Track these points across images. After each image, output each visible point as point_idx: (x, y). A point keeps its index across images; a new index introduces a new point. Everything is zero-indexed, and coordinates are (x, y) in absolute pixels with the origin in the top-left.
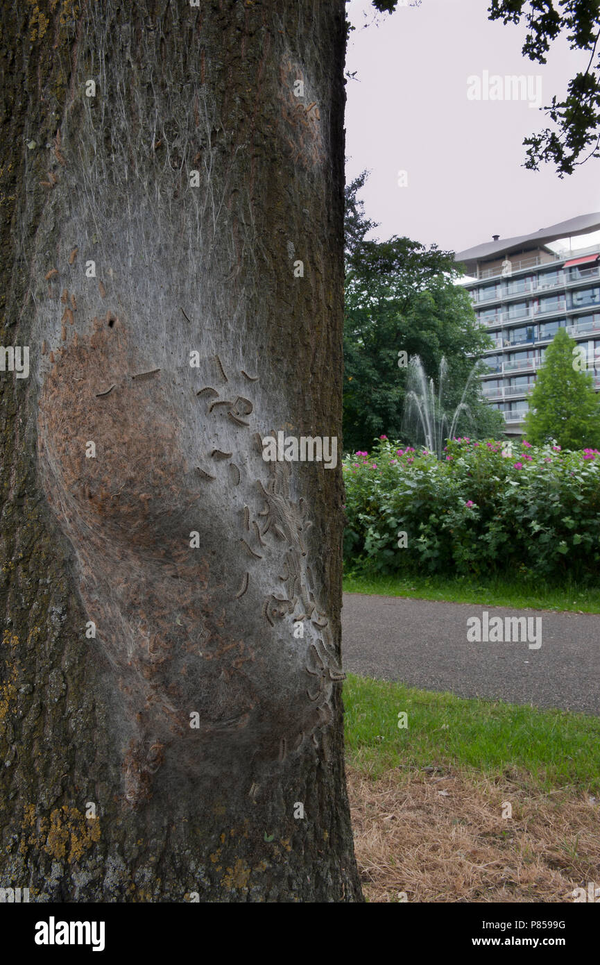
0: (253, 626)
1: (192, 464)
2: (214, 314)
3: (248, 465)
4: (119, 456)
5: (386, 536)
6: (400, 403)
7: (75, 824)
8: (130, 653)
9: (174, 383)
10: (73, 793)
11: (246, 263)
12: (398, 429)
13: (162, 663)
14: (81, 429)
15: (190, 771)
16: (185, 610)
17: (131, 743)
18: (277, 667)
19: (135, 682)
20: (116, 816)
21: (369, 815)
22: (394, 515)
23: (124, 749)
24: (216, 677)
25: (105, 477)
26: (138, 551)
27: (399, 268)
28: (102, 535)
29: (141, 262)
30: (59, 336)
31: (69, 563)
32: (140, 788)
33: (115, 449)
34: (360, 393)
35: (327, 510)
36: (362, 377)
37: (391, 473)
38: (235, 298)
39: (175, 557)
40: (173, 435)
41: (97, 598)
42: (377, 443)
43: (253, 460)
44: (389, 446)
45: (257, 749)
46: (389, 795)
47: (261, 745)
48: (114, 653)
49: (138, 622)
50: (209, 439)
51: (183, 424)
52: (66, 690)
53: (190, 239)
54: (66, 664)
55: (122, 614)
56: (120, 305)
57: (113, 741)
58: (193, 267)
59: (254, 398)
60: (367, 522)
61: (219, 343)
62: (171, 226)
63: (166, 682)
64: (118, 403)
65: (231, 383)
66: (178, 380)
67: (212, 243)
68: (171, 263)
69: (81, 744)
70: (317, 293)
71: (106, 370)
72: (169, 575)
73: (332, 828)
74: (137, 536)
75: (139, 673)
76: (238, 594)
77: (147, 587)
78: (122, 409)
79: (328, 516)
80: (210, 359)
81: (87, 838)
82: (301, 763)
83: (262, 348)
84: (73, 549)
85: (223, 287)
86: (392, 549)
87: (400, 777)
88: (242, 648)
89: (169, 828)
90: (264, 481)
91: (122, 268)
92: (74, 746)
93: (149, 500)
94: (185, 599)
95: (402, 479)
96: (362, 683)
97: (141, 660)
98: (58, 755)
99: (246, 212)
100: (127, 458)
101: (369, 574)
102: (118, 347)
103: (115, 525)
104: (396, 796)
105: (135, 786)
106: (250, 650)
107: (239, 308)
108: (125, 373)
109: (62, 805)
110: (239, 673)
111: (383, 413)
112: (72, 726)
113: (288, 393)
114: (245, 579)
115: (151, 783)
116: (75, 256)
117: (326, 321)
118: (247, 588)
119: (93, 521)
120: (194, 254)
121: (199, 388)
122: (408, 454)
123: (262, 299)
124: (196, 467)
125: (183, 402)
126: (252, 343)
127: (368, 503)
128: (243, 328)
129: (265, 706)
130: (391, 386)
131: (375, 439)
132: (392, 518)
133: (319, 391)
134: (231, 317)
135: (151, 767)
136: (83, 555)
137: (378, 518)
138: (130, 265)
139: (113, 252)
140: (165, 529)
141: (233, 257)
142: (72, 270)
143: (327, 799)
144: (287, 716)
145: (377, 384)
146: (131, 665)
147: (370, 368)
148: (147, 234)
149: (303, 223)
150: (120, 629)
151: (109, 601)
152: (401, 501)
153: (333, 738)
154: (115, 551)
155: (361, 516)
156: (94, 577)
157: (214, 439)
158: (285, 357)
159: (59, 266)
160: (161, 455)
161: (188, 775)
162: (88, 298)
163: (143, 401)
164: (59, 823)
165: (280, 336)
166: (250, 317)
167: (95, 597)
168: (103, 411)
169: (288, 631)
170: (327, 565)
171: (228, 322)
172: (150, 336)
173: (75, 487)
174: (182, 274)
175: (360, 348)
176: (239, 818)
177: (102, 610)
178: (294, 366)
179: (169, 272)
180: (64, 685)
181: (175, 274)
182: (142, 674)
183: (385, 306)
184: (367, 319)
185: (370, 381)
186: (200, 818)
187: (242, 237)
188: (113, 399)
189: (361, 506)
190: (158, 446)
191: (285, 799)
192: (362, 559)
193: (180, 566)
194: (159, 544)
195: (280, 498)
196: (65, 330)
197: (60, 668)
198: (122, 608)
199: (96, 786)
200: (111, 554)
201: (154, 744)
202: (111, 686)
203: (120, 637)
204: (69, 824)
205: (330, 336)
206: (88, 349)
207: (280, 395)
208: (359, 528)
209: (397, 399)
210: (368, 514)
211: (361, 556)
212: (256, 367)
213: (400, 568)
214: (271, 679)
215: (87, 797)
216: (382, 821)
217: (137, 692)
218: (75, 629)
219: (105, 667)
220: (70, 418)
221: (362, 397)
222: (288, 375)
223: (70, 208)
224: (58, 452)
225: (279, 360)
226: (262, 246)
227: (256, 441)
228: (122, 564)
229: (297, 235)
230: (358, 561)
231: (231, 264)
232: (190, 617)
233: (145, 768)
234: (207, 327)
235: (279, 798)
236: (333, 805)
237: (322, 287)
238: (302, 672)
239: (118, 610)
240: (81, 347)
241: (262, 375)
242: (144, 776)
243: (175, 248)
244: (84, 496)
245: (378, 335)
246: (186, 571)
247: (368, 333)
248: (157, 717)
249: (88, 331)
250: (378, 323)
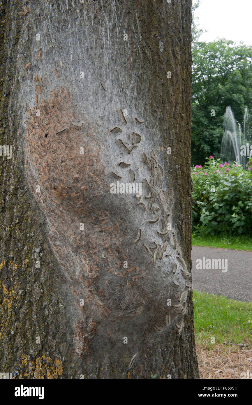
0: (144, 258)
1: (108, 170)
2: (119, 85)
3: (139, 170)
4: (69, 166)
5: (213, 213)
6: (221, 137)
7: (49, 365)
8: (77, 273)
9: (98, 125)
10: (47, 349)
11: (136, 55)
12: (219, 152)
13: (95, 278)
14: (48, 152)
15: (110, 337)
16: (106, 249)
17: (79, 322)
18: (157, 281)
19: (80, 289)
20: (71, 361)
21: (206, 370)
22: (217, 202)
23: (75, 325)
24: (124, 286)
25: (62, 178)
26: (80, 218)
27: (220, 57)
28: (61, 209)
29: (77, 57)
30: (34, 100)
31: (43, 225)
32: (84, 346)
33: (67, 162)
34: (197, 132)
35: (183, 195)
36: (198, 123)
37: (215, 177)
38: (130, 76)
39: (101, 221)
40: (98, 154)
41: (59, 243)
42: (207, 161)
43: (142, 167)
44: (214, 162)
45: (147, 326)
46: (218, 359)
47: (149, 324)
48: (69, 273)
49: (81, 256)
50: (118, 156)
51: (103, 148)
52: (43, 293)
53: (104, 43)
54: (43, 279)
55: (73, 252)
56: (66, 82)
57: (68, 321)
58: (106, 59)
59: (142, 133)
60: (202, 206)
61: (122, 102)
62: (94, 35)
63: (97, 289)
64: (68, 137)
65: (129, 124)
66: (100, 124)
67: (117, 44)
68: (94, 57)
69: (52, 322)
70: (176, 71)
71: (60, 119)
72: (97, 231)
73: (188, 372)
74: (80, 209)
75: (82, 284)
76: (135, 241)
77: (86, 237)
78: (70, 140)
79: (184, 198)
80: (117, 111)
81: (56, 373)
82: (171, 335)
83: (145, 104)
84: (45, 217)
85: (123, 70)
86: (216, 221)
87: (224, 349)
88: (138, 270)
89: (99, 368)
90: (148, 179)
91: (67, 61)
92: (48, 323)
93: (86, 190)
94: (107, 244)
95: (222, 181)
96: (201, 296)
97: (83, 276)
98: (40, 328)
99: (135, 25)
100: (74, 167)
101: (203, 235)
102: (67, 106)
103: (68, 203)
104: (222, 360)
105: (81, 345)
106: (142, 271)
107: (132, 82)
108: (71, 120)
109: (42, 355)
110: (136, 284)
111: (210, 143)
112: (47, 312)
113: (161, 130)
114: (139, 233)
115: (90, 343)
116: (41, 55)
117: (181, 87)
118: (140, 237)
119: (57, 201)
120: (107, 51)
121: (112, 128)
122: (226, 166)
123: (145, 76)
124: (111, 171)
125: (103, 136)
126: (140, 101)
127: (202, 195)
128: (135, 93)
129: (151, 302)
130: (215, 127)
131: (206, 158)
132: (216, 204)
133: (178, 129)
134: (128, 87)
135: (89, 335)
136: (51, 221)
137: (208, 203)
138: (72, 59)
139: (62, 52)
140: (95, 206)
141: (128, 52)
142: (39, 63)
143: (185, 356)
144: (163, 308)
145: (207, 127)
146: (78, 279)
147: (203, 117)
148: (80, 40)
149: (168, 30)
150: (72, 260)
151: (66, 245)
152: (222, 193)
153: (188, 322)
154: (68, 218)
155: (198, 203)
156: (57, 232)
157: (120, 156)
158: (159, 109)
159: (32, 61)
160: (92, 165)
161: (110, 340)
162: (49, 79)
163: (81, 135)
164: (41, 365)
165: (156, 97)
166: (139, 87)
167: (58, 243)
168: (60, 141)
169: (163, 262)
170: (184, 226)
171: (127, 90)
172: (84, 100)
173: (46, 183)
174: (100, 63)
175: (197, 105)
176: (137, 365)
177: (62, 250)
178: (163, 114)
179: (93, 63)
180: (42, 290)
181: (96, 63)
182: (84, 284)
183: (211, 80)
184: (201, 89)
185: (202, 125)
186: (116, 364)
187: (134, 40)
188: (65, 135)
189: (198, 196)
190: (90, 160)
191: (162, 355)
192: (199, 227)
193: (103, 226)
194: (92, 214)
195: (157, 189)
196: (37, 97)
197: (39, 281)
198: (72, 248)
199: (60, 345)
200: (66, 219)
201: (91, 322)
202: (67, 291)
203: (72, 264)
204: (46, 365)
205: (184, 96)
206: (50, 107)
207: (156, 131)
208: (197, 209)
209: (219, 135)
210: (202, 201)
211: (198, 225)
212: (143, 115)
213: (222, 232)
214: (154, 288)
215: (55, 351)
216: (214, 373)
217: (81, 294)
218: (47, 260)
219: (64, 281)
220: (42, 145)
221: (198, 135)
222: (161, 120)
223: (37, 27)
224: (37, 164)
225: (155, 111)
226: (145, 45)
227: (144, 157)
228: (72, 225)
229: (165, 37)
230: (197, 227)
231: (128, 56)
232: (109, 253)
233: (86, 335)
234: (115, 94)
235: (159, 354)
236: (189, 360)
237: (179, 68)
238: (171, 284)
239: (70, 250)
240: (46, 106)
241: (146, 120)
242: (86, 340)
243: (96, 48)
244: (51, 188)
245: (207, 98)
246: (107, 229)
247: (201, 96)
248: (92, 308)
249: (49, 97)
250: (207, 91)
